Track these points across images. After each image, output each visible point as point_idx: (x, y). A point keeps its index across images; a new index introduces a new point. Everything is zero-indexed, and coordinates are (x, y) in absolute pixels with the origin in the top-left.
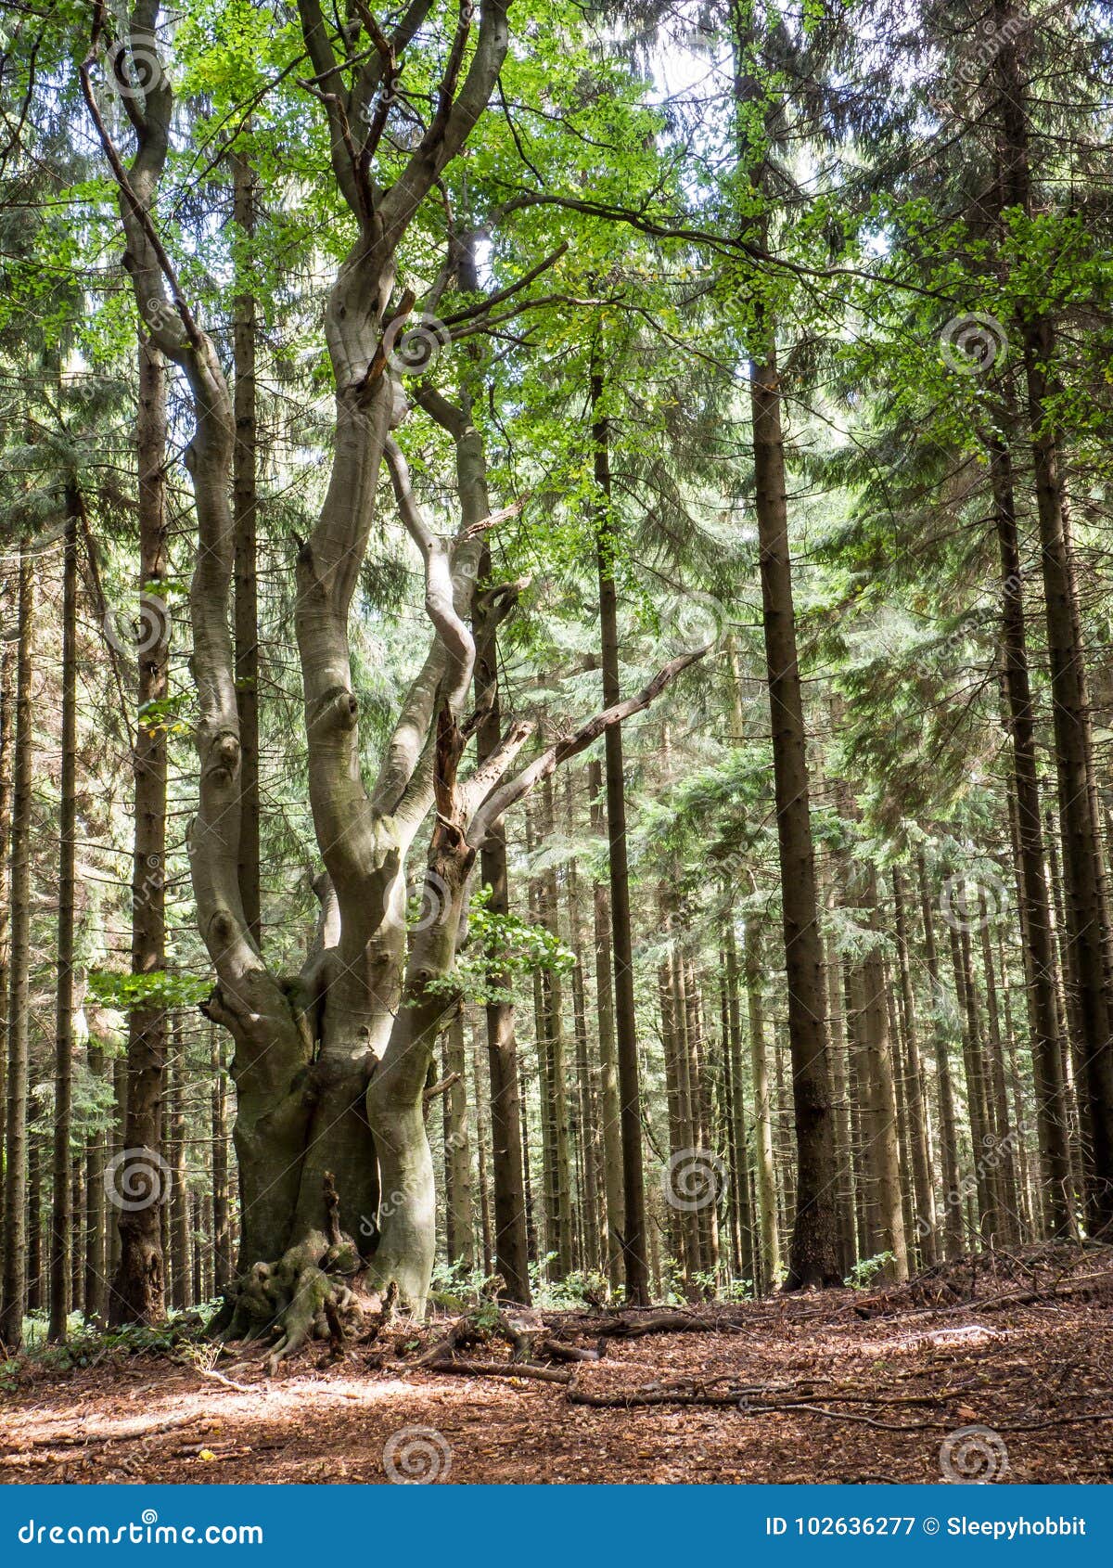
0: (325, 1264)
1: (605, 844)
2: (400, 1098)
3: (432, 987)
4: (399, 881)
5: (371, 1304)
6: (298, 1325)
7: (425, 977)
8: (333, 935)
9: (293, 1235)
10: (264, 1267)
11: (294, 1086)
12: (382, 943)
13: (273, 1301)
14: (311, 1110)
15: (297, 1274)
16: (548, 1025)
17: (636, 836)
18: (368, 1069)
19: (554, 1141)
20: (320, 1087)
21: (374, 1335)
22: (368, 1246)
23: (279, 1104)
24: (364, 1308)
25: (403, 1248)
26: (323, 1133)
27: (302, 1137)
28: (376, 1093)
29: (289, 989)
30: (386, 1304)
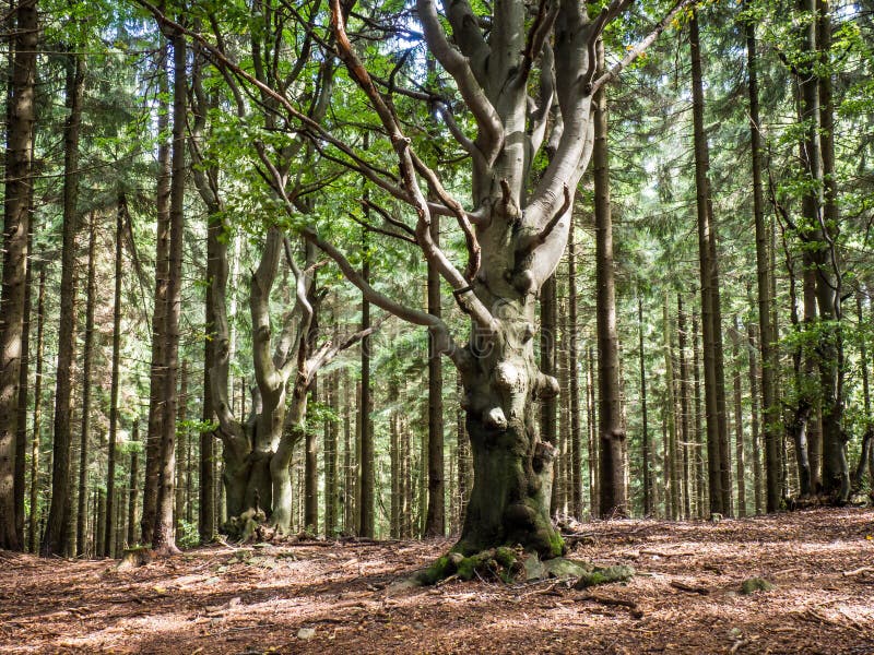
0: (255, 518)
1: (360, 364)
2: (281, 466)
3: (295, 430)
4: (284, 392)
5: (271, 531)
6: (247, 536)
7: (292, 426)
8: (259, 410)
9: (244, 508)
10: (235, 519)
11: (245, 460)
12: (277, 414)
13: (237, 529)
14: (251, 469)
15: (246, 521)
16: (330, 445)
17: (374, 361)
18: (271, 455)
19: (331, 503)
20: (253, 461)
21: (272, 538)
22: (269, 513)
23: (239, 466)
24: (268, 531)
25: (281, 514)
26: (254, 476)
27: (247, 477)
28: (273, 463)
29: (244, 427)
30: (275, 531)
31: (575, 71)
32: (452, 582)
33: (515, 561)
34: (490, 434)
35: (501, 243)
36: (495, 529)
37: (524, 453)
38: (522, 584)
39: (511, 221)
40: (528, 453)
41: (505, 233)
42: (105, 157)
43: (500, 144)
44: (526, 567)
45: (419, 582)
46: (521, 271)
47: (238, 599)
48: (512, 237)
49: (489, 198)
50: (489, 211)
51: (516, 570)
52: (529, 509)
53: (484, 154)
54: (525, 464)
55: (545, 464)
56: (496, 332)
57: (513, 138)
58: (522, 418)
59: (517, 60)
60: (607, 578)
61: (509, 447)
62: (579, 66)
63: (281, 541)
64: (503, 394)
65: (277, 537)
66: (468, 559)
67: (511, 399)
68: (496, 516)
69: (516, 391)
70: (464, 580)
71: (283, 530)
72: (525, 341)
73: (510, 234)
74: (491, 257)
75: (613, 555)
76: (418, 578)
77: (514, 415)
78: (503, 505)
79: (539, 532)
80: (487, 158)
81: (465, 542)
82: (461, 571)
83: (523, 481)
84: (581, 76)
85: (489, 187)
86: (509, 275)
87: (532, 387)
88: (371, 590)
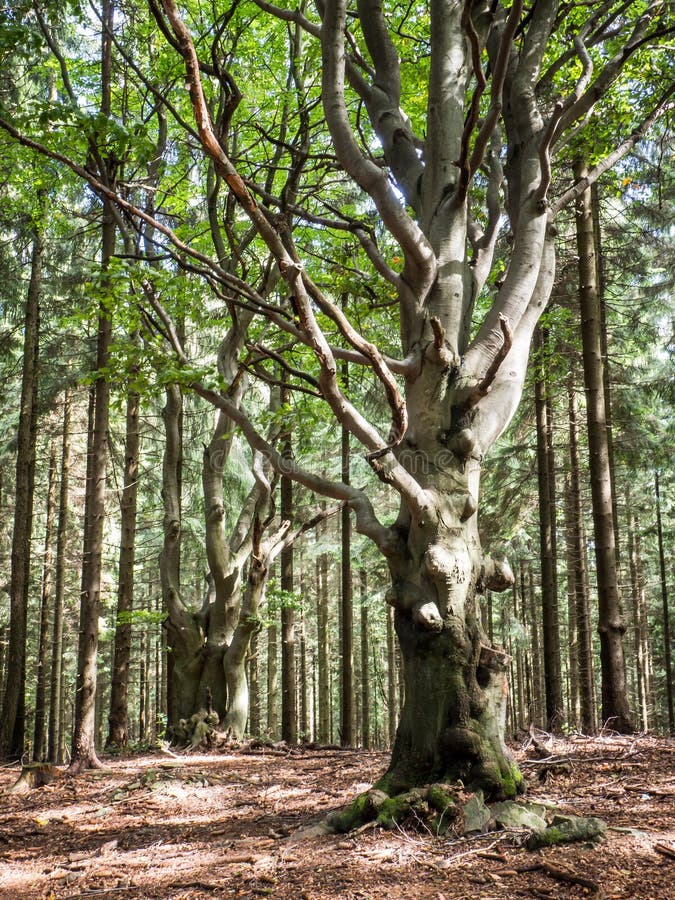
0: (207, 721)
2: (236, 662)
3: (249, 620)
4: (239, 578)
5: (223, 735)
6: (196, 741)
7: (247, 616)
8: (213, 599)
9: (195, 710)
10: (184, 721)
11: (197, 655)
13: (187, 733)
14: (203, 664)
15: (196, 724)
18: (225, 649)
20: (206, 656)
21: (223, 744)
22: (223, 715)
23: (191, 661)
24: (221, 736)
25: (236, 717)
26: (207, 673)
27: (199, 674)
28: (227, 658)
29: (196, 618)
30: (228, 736)
31: (526, 185)
32: (369, 831)
33: (452, 804)
34: (422, 636)
35: (434, 396)
36: (430, 759)
37: (465, 661)
38: (456, 838)
39: (446, 369)
40: (470, 661)
41: (439, 384)
42: (78, 332)
43: (432, 276)
44: (465, 813)
45: (332, 829)
46: (460, 430)
47: (114, 843)
48: (448, 388)
49: (419, 343)
50: (419, 357)
51: (450, 817)
52: (471, 734)
53: (412, 289)
54: (466, 675)
55: (492, 675)
56: (426, 507)
57: (449, 268)
58: (463, 616)
59: (452, 177)
60: (567, 836)
61: (446, 653)
62: (531, 179)
63: (232, 748)
64: (437, 586)
65: (231, 742)
66: (393, 800)
67: (448, 592)
68: (430, 743)
69: (453, 581)
70: (386, 828)
71: (238, 734)
72: (464, 518)
73: (445, 385)
74: (422, 414)
75: (591, 792)
76: (331, 823)
77: (451, 611)
78: (439, 729)
79: (487, 765)
80: (417, 293)
81: (392, 775)
82: (382, 817)
83: (464, 696)
84: (533, 191)
85: (419, 329)
86: (444, 436)
87: (476, 575)
88: (272, 837)
